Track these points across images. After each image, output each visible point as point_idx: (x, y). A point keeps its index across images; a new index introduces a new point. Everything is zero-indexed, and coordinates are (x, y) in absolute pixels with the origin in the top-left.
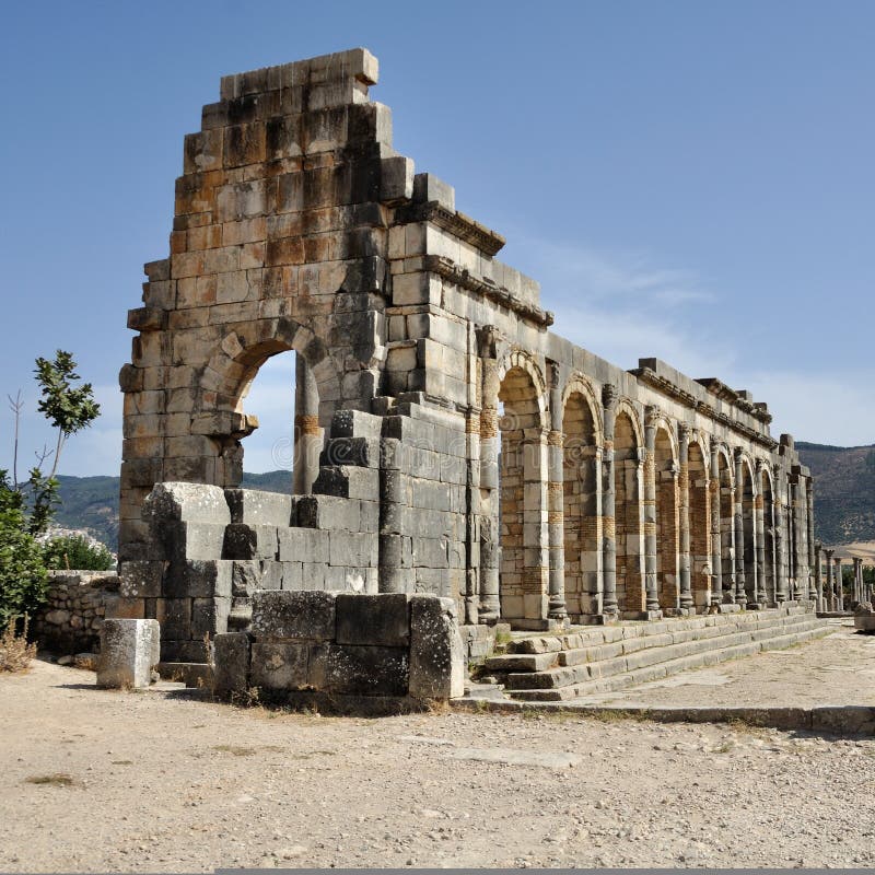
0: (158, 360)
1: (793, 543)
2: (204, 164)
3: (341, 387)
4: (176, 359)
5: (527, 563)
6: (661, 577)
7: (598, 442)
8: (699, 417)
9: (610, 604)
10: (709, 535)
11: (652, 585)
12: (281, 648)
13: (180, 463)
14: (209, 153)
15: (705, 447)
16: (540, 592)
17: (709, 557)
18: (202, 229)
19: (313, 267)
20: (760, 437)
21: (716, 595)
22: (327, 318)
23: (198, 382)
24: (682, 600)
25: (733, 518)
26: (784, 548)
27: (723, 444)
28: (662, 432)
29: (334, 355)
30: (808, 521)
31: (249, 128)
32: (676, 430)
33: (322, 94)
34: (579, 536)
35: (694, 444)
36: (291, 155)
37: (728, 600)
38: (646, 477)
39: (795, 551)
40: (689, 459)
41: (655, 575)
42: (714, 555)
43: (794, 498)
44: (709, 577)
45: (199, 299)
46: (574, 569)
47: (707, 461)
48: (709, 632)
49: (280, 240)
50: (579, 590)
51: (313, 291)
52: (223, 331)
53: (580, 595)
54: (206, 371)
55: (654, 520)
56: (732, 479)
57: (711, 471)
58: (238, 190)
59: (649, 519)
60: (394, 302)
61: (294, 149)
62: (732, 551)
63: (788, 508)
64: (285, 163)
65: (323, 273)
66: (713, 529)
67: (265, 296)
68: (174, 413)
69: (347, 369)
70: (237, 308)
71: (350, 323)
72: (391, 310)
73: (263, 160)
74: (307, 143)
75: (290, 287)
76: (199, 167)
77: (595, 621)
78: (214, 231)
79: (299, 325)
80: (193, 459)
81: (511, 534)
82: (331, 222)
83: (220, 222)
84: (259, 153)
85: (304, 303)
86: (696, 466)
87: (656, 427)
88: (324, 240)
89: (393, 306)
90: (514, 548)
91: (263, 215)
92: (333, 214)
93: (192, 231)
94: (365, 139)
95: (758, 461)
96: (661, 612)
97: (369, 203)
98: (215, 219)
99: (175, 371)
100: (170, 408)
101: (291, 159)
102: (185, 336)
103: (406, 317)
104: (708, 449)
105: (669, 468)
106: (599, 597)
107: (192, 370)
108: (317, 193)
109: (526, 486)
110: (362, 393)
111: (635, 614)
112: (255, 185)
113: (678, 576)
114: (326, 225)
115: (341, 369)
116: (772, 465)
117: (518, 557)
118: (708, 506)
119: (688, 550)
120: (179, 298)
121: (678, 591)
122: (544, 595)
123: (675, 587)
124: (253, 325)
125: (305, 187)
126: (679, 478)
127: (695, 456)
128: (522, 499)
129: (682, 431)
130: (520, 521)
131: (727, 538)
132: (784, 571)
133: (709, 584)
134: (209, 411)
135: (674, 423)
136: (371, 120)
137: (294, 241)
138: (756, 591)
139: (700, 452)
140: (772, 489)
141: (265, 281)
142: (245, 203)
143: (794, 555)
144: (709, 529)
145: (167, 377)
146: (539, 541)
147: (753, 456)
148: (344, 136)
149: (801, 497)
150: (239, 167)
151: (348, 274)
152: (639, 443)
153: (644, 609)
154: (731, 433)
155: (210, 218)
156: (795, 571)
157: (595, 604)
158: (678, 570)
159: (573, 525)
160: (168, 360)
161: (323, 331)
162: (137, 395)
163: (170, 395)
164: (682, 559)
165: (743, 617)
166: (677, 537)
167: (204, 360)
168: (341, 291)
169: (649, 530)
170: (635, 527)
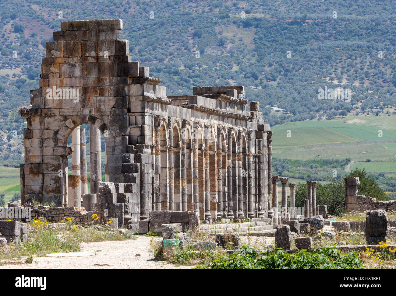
0: (39, 127)
2: (55, 54)
3: (115, 142)
4: (46, 127)
7: (180, 146)
10: (216, 181)
11: (197, 208)
12: (157, 224)
13: (50, 166)
14: (56, 50)
15: (215, 133)
17: (216, 193)
18: (55, 79)
19: (103, 98)
21: (219, 213)
22: (108, 116)
23: (56, 136)
24: (206, 216)
25: (227, 170)
26: (253, 183)
27: (223, 128)
29: (112, 130)
30: (269, 162)
31: (74, 43)
33: (104, 35)
36: (92, 55)
37: (224, 216)
38: (194, 157)
39: (259, 185)
41: (198, 204)
43: (259, 149)
44: (216, 204)
45: (55, 105)
47: (216, 140)
49: (88, 87)
51: (102, 107)
52: (65, 118)
54: (59, 132)
55: (198, 177)
56: (227, 146)
57: (218, 145)
58: (70, 66)
59: (195, 177)
60: (131, 111)
61: (93, 53)
62: (226, 188)
63: (256, 156)
64: (90, 58)
65: (107, 100)
66: (218, 177)
67: (83, 106)
68: (46, 147)
69: (117, 135)
70: (71, 110)
71: (117, 119)
72: (130, 114)
73: (80, 56)
74: (98, 52)
75: (93, 104)
76: (53, 55)
78: (60, 80)
79: (97, 118)
80: (55, 164)
82: (110, 82)
83: (63, 77)
84: (79, 53)
85: (99, 110)
88: (107, 89)
89: (131, 112)
91: (81, 77)
92: (110, 80)
93: (51, 79)
94: (122, 53)
95: (239, 132)
97: (124, 77)
98: (60, 76)
99: (45, 131)
100: (44, 145)
101: (92, 57)
102: (50, 118)
103: (136, 116)
105: (200, 148)
107: (53, 132)
108: (104, 71)
110: (123, 144)
112: (77, 65)
113: (204, 204)
114: (107, 83)
115: (114, 135)
116: (246, 131)
118: (216, 165)
119: (209, 190)
120: (46, 104)
121: (204, 211)
123: (203, 209)
124: (78, 117)
125: (98, 68)
126: (205, 153)
131: (223, 181)
132: (253, 199)
133: (216, 207)
134: (61, 147)
136: (124, 47)
137: (94, 87)
138: (237, 211)
141: (83, 101)
142: (73, 71)
144: (216, 177)
145: (43, 134)
146: (166, 191)
148: (114, 51)
149: (264, 146)
150: (70, 57)
151: (116, 102)
152: (191, 141)
155: (58, 75)
156: (259, 197)
158: (204, 200)
160: (43, 127)
161: (107, 121)
162: (30, 140)
163: (44, 140)
164: (206, 195)
165: (232, 225)
166: (204, 183)
167: (59, 128)
168: (113, 107)
169: (195, 182)
170: (189, 181)
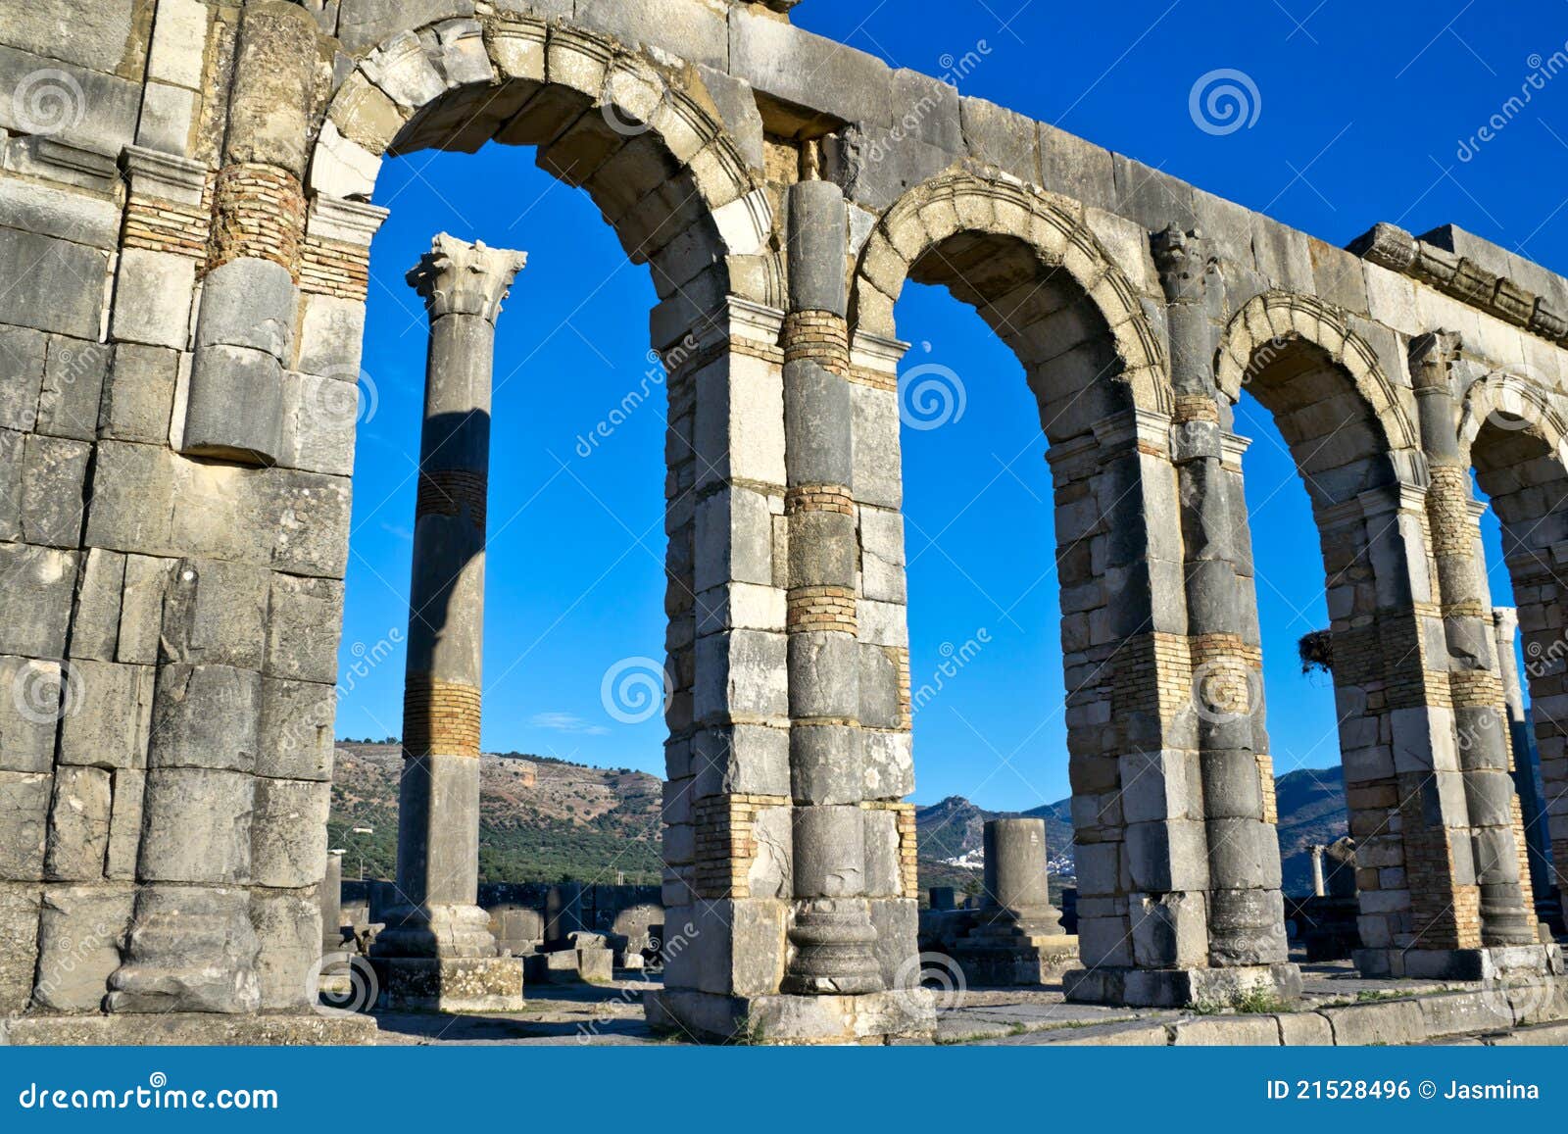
5: (702, 784)
16: (729, 893)
34: (1114, 707)
41: (1505, 833)
109: (699, 508)
122: (748, 899)
152: (1395, 437)
169: (1465, 691)
170: (1410, 686)
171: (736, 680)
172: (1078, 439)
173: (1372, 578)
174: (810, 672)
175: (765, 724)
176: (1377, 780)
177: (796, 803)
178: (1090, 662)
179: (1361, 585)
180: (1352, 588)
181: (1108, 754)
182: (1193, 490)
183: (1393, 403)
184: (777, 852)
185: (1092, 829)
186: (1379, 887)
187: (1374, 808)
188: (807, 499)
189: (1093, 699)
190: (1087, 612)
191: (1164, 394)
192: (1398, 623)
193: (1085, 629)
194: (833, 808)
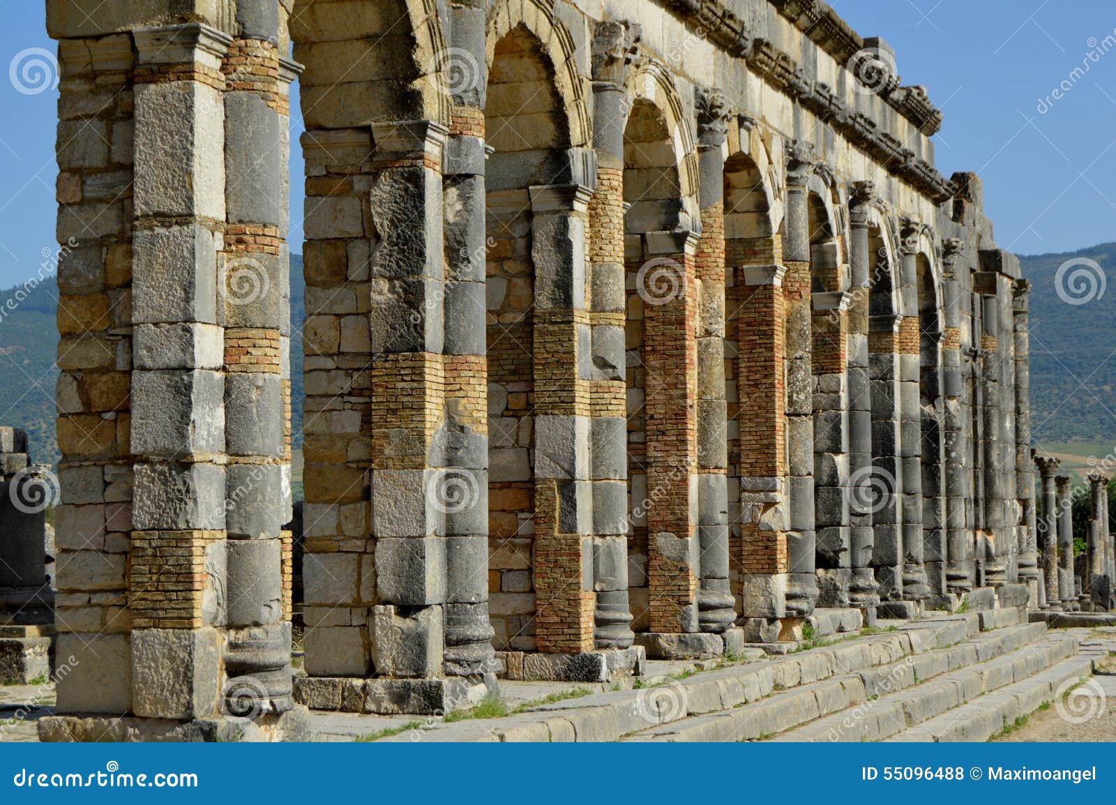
1: (983, 444)
5: (142, 516)
6: (640, 541)
7: (431, 110)
8: (756, 84)
9: (466, 642)
10: (780, 420)
11: (613, 571)
15: (772, 173)
16: (186, 622)
17: (780, 483)
20: (912, 163)
21: (799, 588)
24: (703, 608)
25: (843, 377)
26: (964, 456)
27: (821, 171)
28: (645, 112)
30: (1017, 389)
32: (690, 113)
34: (367, 422)
35: (741, 163)
37: (828, 598)
38: (595, 237)
39: (988, 464)
40: (727, 206)
41: (623, 542)
42: (794, 473)
43: (986, 330)
44: (782, 537)
46: (349, 528)
47: (777, 212)
48: (784, 710)
50: (367, 597)
53: (370, 613)
55: (622, 371)
56: (843, 269)
57: (788, 241)
59: (603, 370)
62: (841, 461)
63: (974, 355)
66: (791, 403)
77: (414, 700)
81: (89, 411)
86: (748, 227)
87: (631, 95)
90: (99, 462)
95: (908, 229)
96: (640, 650)
104: (781, 180)
105: (672, 222)
106: (432, 622)
109: (142, 235)
111: (561, 662)
113: (692, 539)
116: (938, 242)
117: (112, 494)
119: (724, 462)
121: (694, 584)
122: (202, 629)
123: (684, 570)
126: (699, 254)
127: (743, 199)
128: (128, 284)
129: (707, 113)
130: (121, 365)
131: (826, 429)
132: (963, 515)
133: (782, 558)
135: (684, 91)
138: (898, 569)
139: (759, 189)
140: (939, 302)
143: (987, 474)
144: (781, 404)
146: (183, 436)
147: (895, 213)
149: (1001, 327)
152: (576, 134)
153: (587, 645)
154: (840, 141)
156: (988, 511)
157: (418, 643)
158: (693, 521)
159: (347, 386)
164: (704, 487)
165: (874, 649)
166: (693, 424)
169: (604, 401)
170: (560, 394)
171: (196, 419)
172: (347, 133)
173: (531, 276)
174: (250, 412)
175: (211, 461)
176: (510, 483)
177: (230, 537)
178: (337, 368)
179: (515, 280)
180: (505, 283)
181: (354, 465)
182: (459, 206)
183: (577, 97)
184: (217, 584)
185: (330, 538)
186: (501, 590)
187: (503, 511)
188: (250, 239)
189: (339, 406)
190: (338, 316)
191: (445, 104)
192: (556, 328)
193: (334, 333)
194: (268, 542)
